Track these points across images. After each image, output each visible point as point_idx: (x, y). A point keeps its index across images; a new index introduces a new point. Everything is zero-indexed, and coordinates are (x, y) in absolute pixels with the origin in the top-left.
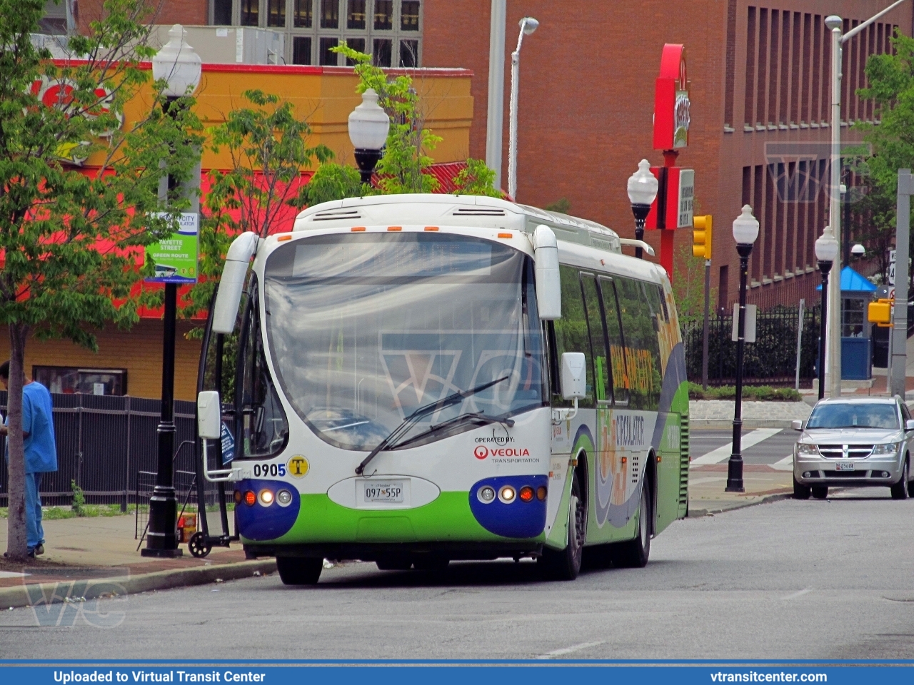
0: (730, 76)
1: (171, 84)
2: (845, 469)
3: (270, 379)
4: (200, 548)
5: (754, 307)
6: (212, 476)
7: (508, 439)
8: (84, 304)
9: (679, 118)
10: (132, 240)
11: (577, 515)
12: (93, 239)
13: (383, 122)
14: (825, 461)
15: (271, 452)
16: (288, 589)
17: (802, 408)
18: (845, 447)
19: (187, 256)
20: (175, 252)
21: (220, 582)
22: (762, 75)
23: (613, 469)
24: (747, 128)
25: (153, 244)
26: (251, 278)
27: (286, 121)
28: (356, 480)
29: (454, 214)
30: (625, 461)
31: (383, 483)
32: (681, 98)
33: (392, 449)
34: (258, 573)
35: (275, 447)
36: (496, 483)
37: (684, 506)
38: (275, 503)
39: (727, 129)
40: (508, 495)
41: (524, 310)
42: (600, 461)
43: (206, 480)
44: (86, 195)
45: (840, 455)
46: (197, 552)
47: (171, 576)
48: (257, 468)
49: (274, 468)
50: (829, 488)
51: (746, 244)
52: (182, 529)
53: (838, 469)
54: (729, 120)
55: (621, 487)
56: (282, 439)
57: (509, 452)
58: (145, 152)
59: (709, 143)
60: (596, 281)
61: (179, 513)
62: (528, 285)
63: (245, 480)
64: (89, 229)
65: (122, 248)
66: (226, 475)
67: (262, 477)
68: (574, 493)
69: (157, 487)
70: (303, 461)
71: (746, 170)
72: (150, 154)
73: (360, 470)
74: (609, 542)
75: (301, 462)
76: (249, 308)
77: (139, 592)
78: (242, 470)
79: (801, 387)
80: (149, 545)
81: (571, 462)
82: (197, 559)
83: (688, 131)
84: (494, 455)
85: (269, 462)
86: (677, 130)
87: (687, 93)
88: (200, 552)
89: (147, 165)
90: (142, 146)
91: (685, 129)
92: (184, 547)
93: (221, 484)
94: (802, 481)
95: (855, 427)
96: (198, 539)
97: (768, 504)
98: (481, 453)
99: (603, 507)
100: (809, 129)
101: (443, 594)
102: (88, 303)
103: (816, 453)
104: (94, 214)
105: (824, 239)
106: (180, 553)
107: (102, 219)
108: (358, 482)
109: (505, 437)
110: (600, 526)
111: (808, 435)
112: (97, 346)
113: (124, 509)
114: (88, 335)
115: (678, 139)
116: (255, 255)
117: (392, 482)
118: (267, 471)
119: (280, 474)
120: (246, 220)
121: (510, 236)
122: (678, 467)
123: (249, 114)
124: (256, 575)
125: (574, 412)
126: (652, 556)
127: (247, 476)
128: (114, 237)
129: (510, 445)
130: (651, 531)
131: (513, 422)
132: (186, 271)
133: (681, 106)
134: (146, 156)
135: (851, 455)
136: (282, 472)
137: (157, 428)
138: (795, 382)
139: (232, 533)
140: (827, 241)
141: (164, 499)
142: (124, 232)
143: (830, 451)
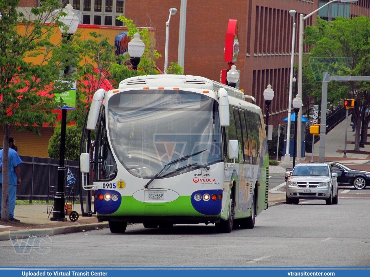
0: (249, 33)
1: (70, 28)
2: (307, 192)
3: (110, 149)
4: (74, 218)
5: (272, 126)
6: (85, 188)
7: (207, 175)
8: (35, 117)
9: (235, 49)
10: (54, 91)
11: (232, 206)
12: (39, 90)
13: (142, 46)
14: (299, 189)
15: (109, 179)
16: (113, 234)
17: (279, 168)
18: (308, 183)
19: (71, 98)
20: (66, 97)
21: (84, 231)
22: (261, 33)
23: (244, 188)
24: (255, 55)
25: (62, 93)
26: (102, 107)
27: (106, 45)
28: (145, 190)
29: (185, 83)
30: (248, 185)
31: (156, 192)
32: (236, 42)
33: (160, 178)
34: (98, 228)
35: (111, 176)
36: (202, 193)
37: (267, 204)
38: (111, 199)
39: (248, 55)
40: (207, 197)
41: (214, 122)
42: (240, 185)
43: (83, 190)
44: (37, 72)
45: (305, 186)
46: (73, 219)
47: (66, 228)
48: (104, 185)
49: (111, 185)
50: (300, 200)
51: (269, 100)
52: (66, 210)
53: (305, 192)
54: (248, 51)
55: (246, 196)
56: (114, 173)
57: (207, 180)
58: (61, 55)
59: (240, 60)
60: (238, 111)
61: (66, 203)
62: (215, 112)
63: (99, 190)
64: (38, 86)
65: (51, 95)
66: (91, 188)
67: (106, 189)
68: (231, 198)
69: (57, 193)
70: (123, 182)
71: (254, 71)
72: (63, 57)
73: (146, 187)
74: (242, 218)
75: (122, 183)
76: (102, 119)
77: (55, 234)
78: (98, 185)
79: (278, 160)
80: (53, 216)
81: (230, 185)
82: (72, 222)
83: (238, 55)
84: (201, 181)
85: (109, 183)
86: (234, 54)
87: (238, 39)
88: (74, 219)
89: (61, 60)
90: (60, 53)
91: (237, 54)
92: (67, 217)
93: (89, 191)
94: (290, 197)
95: (311, 175)
96: (73, 214)
97: (277, 206)
98: (196, 180)
99: (240, 203)
100: (278, 56)
101: (181, 237)
102: (37, 117)
103: (296, 185)
104: (39, 80)
105: (296, 99)
106: (66, 220)
107: (42, 83)
108: (146, 191)
109: (206, 174)
110: (239, 211)
111: (292, 178)
112: (40, 134)
113: (31, 202)
114: (36, 129)
115: (234, 58)
116: (104, 98)
117: (160, 191)
118: (108, 186)
119: (113, 188)
120: (90, 85)
121: (208, 92)
122: (265, 188)
123: (92, 42)
124: (97, 229)
125: (233, 164)
126: (256, 224)
127: (100, 188)
128: (47, 90)
129: (208, 177)
130: (255, 214)
131: (209, 168)
132: (71, 104)
133: (236, 45)
134: (61, 57)
135: (310, 186)
136: (114, 187)
137: (58, 168)
138: (276, 158)
139: (93, 211)
140: (298, 100)
141: (60, 198)
142: (51, 88)
143: (302, 185)
